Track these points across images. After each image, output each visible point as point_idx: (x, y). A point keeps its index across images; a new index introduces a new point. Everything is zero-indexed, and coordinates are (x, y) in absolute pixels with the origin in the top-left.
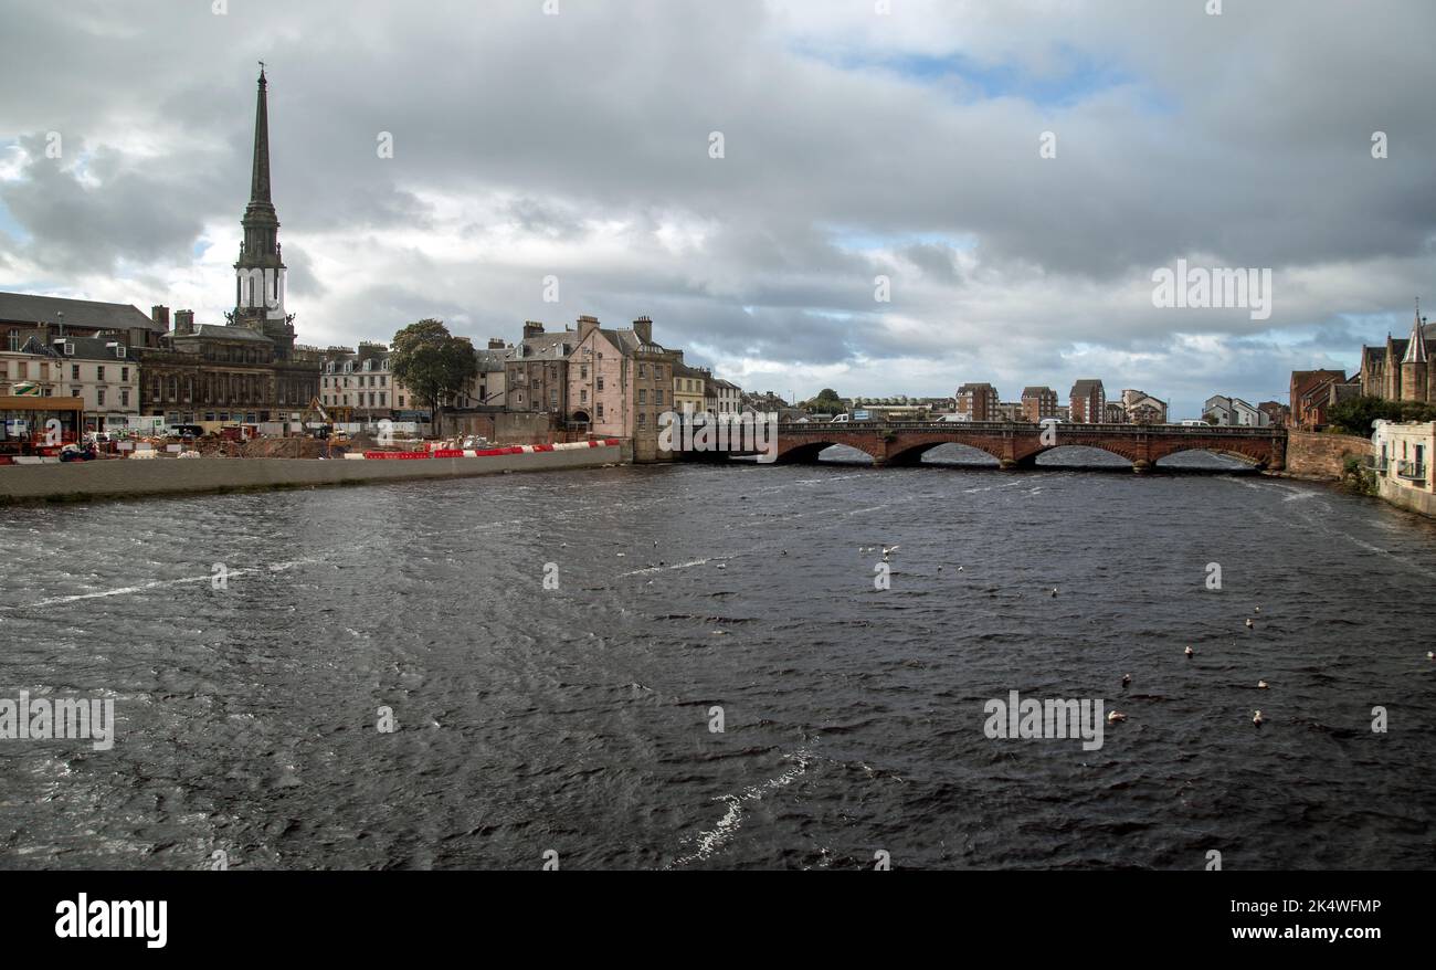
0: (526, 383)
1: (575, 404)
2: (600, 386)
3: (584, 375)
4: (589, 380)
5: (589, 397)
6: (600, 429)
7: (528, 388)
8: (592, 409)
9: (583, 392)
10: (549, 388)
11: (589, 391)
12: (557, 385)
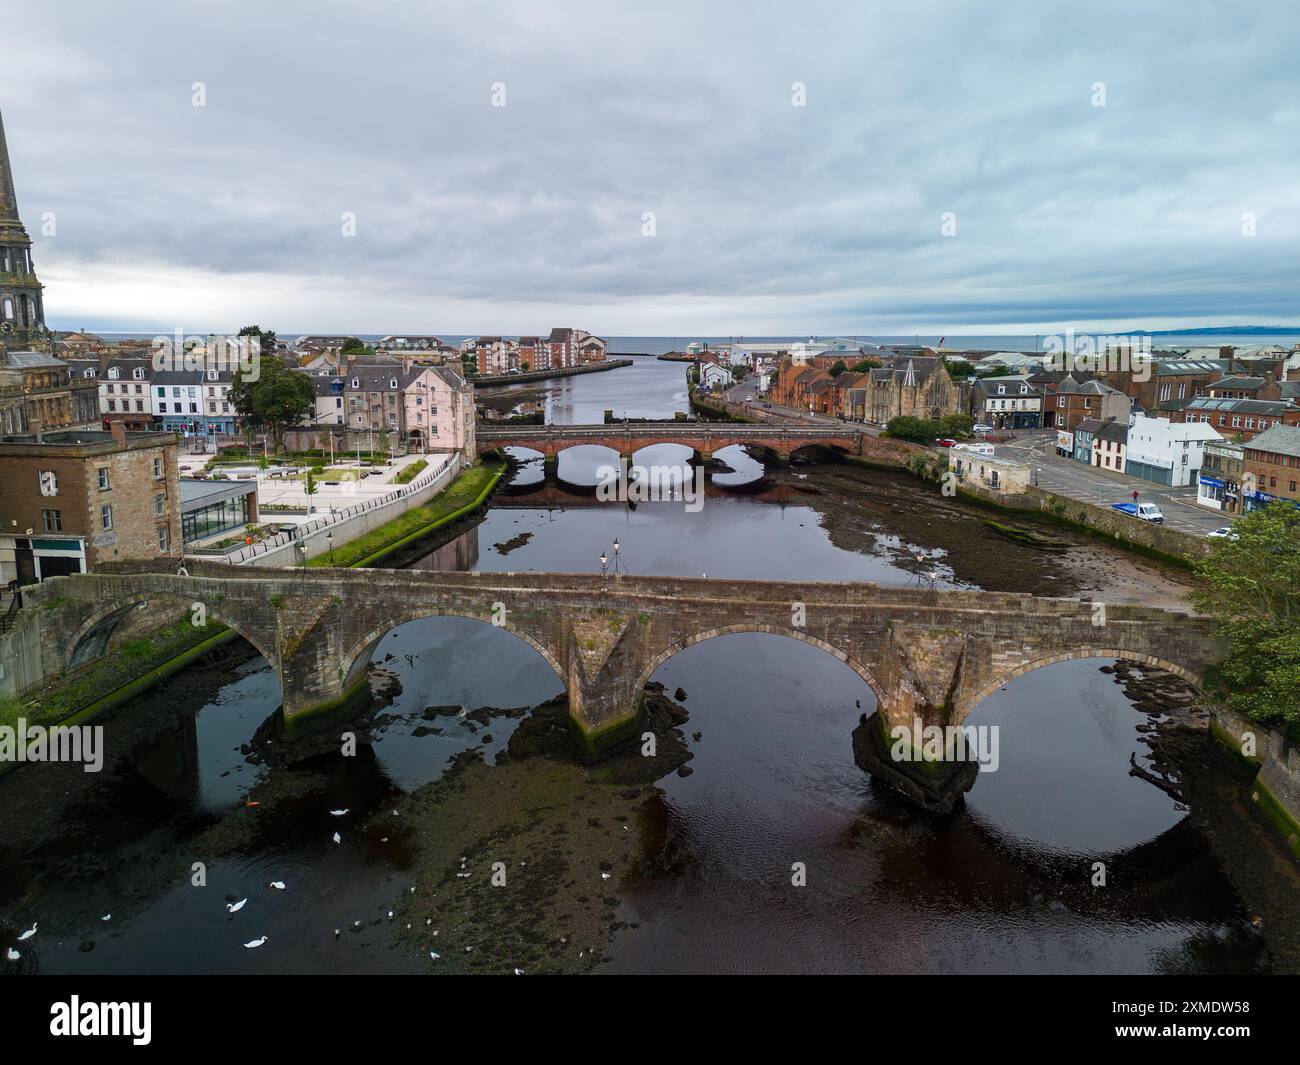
0: (366, 408)
1: (412, 423)
2: (434, 411)
3: (419, 402)
4: (424, 405)
5: (424, 418)
6: (434, 443)
7: (368, 412)
8: (427, 428)
9: (419, 415)
10: (388, 412)
11: (424, 414)
12: (395, 410)
